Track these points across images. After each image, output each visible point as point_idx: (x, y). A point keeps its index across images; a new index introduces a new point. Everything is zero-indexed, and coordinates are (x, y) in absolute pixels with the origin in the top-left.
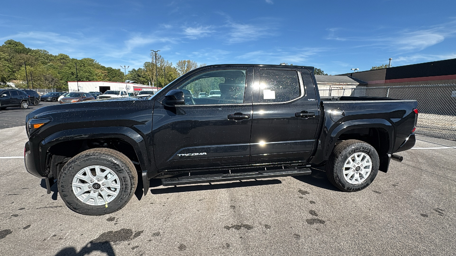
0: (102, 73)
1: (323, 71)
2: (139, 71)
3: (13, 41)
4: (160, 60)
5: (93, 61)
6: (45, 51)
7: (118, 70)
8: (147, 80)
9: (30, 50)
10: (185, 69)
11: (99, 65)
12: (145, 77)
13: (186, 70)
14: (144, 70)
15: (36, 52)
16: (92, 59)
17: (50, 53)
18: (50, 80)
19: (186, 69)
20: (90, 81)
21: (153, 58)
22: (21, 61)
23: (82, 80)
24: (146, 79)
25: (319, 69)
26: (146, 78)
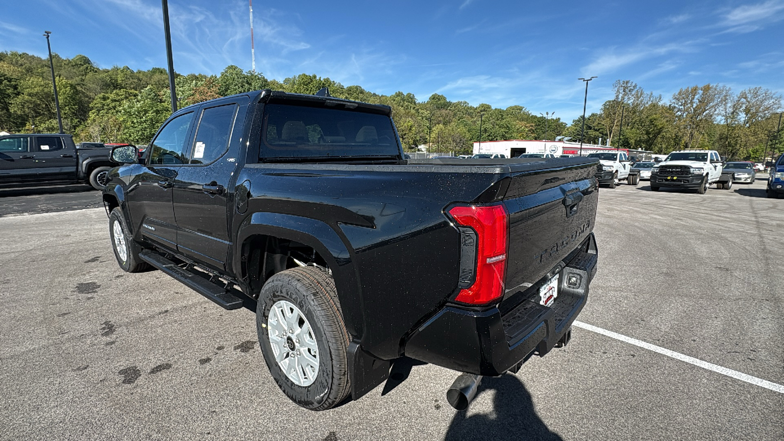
0: (527, 127)
2: (590, 118)
3: (437, 94)
4: (633, 93)
5: (521, 109)
6: (466, 103)
7: (556, 119)
8: (603, 134)
9: (450, 103)
10: (695, 105)
11: (529, 114)
12: (599, 129)
13: (696, 108)
14: (599, 117)
15: (456, 105)
16: (521, 106)
17: (470, 105)
18: (458, 141)
19: (697, 106)
20: (505, 140)
21: (618, 91)
22: (439, 119)
23: (495, 139)
24: (600, 133)
26: (601, 131)
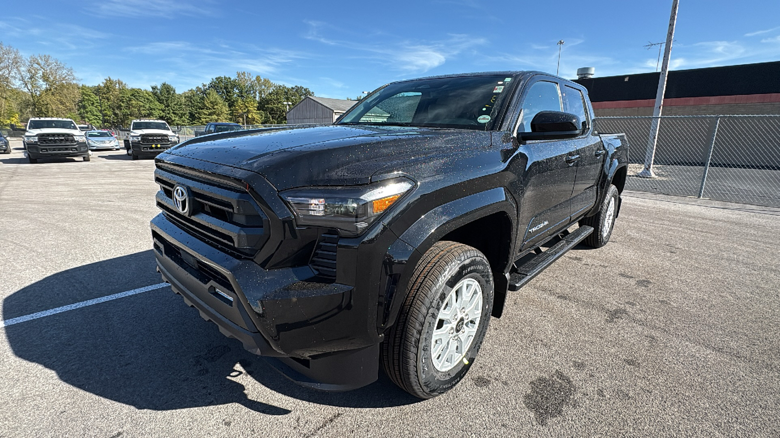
1: (313, 93)
25: (307, 89)
